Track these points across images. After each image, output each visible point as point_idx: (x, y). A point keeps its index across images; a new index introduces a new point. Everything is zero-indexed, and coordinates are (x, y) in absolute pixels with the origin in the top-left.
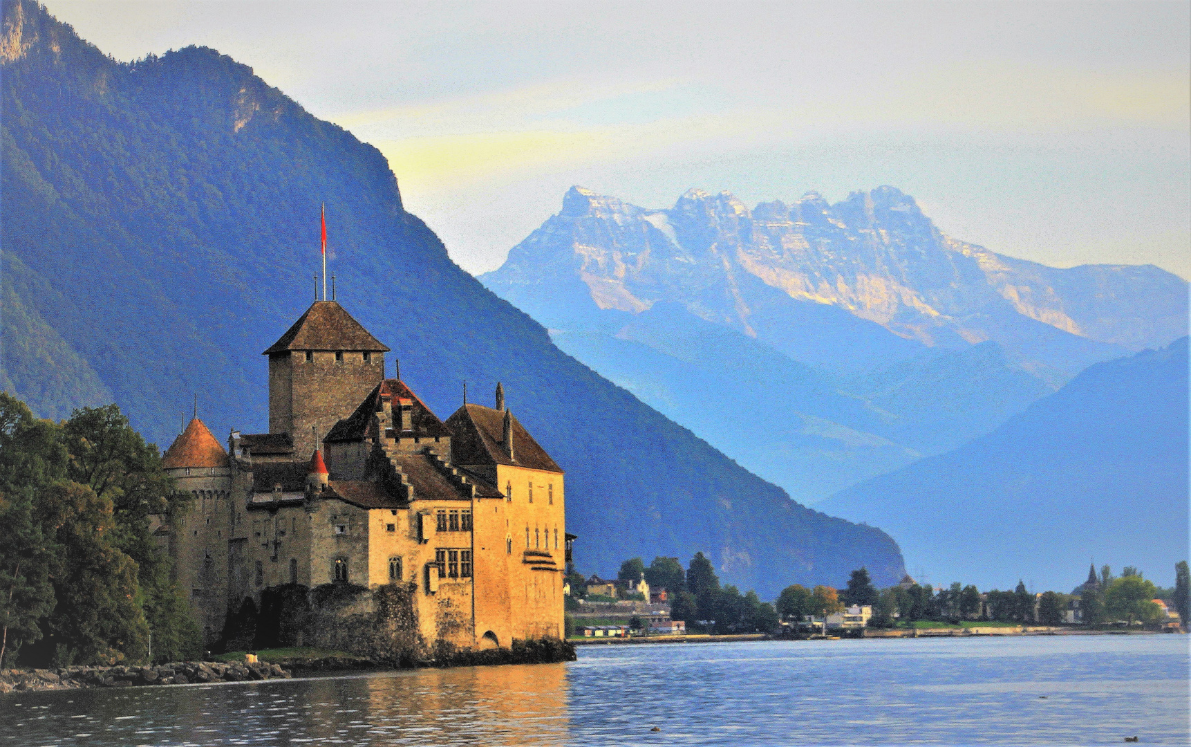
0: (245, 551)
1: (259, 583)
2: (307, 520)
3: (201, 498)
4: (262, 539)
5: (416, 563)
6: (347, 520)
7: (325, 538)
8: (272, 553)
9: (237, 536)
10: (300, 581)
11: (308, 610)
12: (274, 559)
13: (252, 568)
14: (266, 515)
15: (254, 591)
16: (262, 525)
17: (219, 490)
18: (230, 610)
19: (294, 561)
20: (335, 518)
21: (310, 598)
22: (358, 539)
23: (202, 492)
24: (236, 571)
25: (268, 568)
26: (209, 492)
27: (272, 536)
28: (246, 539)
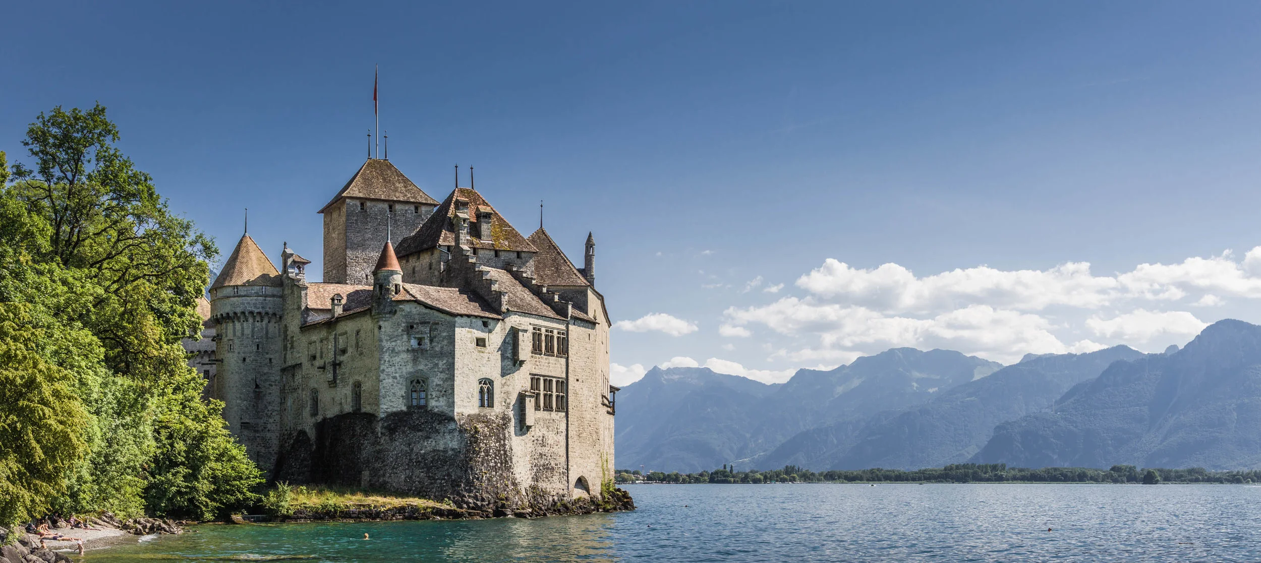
0: (298, 377)
1: (314, 413)
2: (376, 330)
3: (251, 320)
4: (319, 362)
5: (510, 389)
6: (427, 330)
7: (398, 353)
8: (330, 376)
9: (290, 363)
10: (366, 409)
11: (376, 443)
12: (333, 383)
13: (306, 396)
14: (324, 333)
15: (308, 424)
16: (318, 345)
17: (271, 311)
18: (281, 446)
19: (358, 385)
20: (412, 327)
21: (379, 429)
22: (441, 355)
23: (251, 313)
24: (289, 402)
25: (326, 396)
26: (259, 313)
27: (330, 357)
28: (300, 365)
